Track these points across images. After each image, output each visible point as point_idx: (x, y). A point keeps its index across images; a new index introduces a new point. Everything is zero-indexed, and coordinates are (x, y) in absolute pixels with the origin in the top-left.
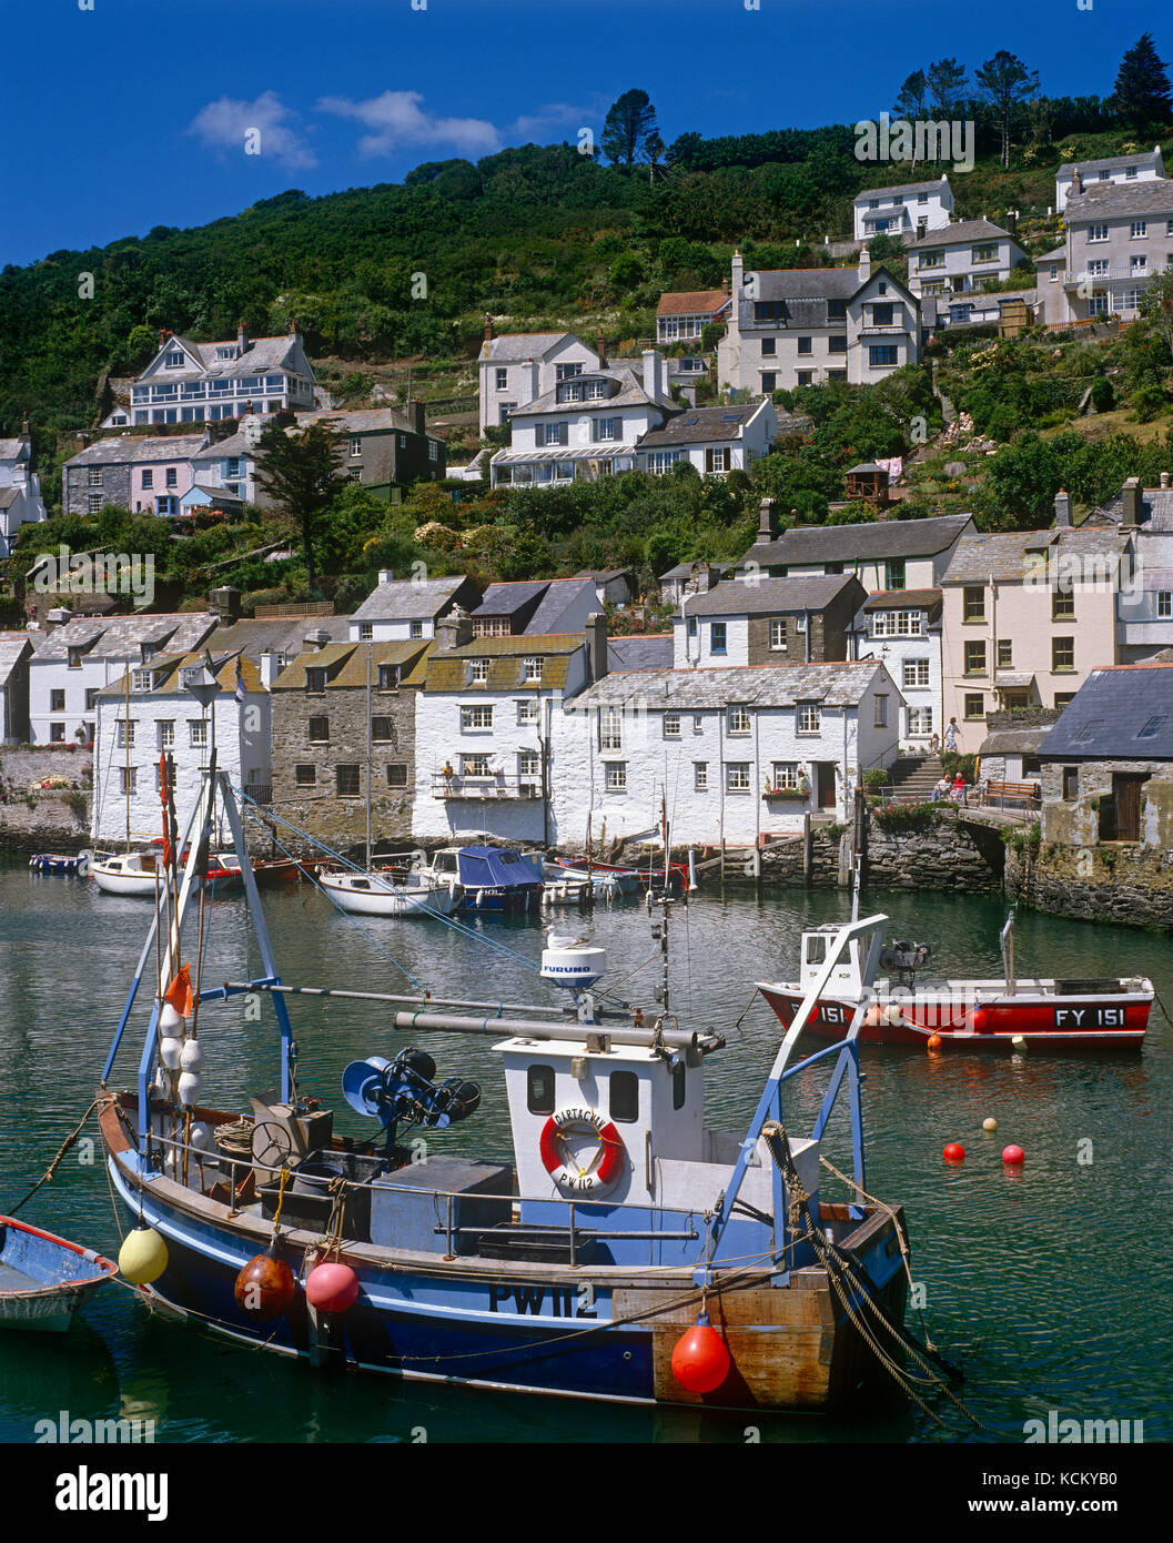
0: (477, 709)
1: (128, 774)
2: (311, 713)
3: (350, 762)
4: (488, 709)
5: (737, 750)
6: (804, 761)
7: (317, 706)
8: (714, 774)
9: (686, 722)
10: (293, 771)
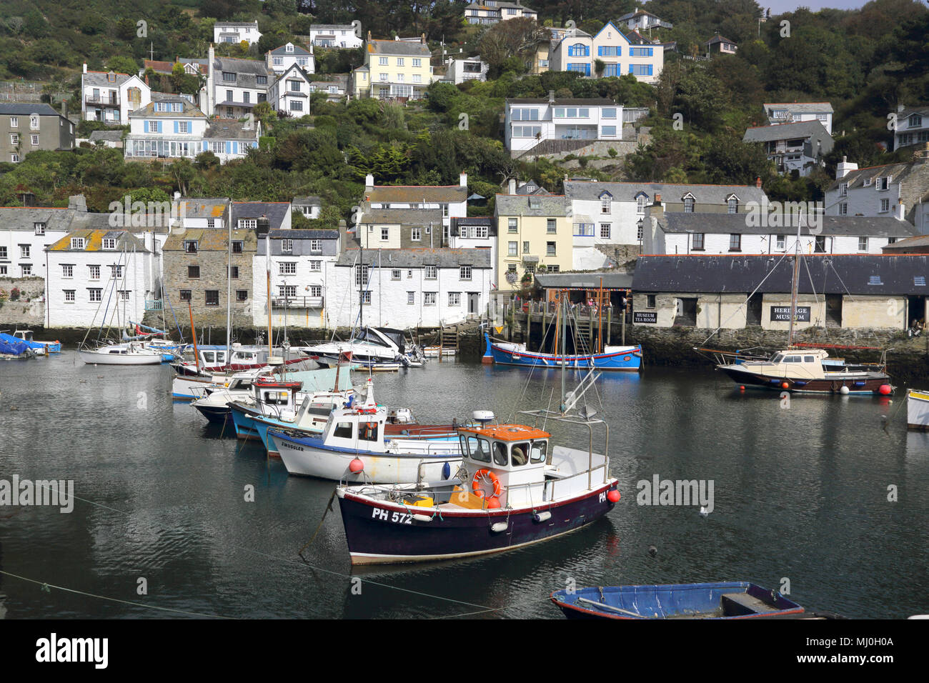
0: (287, 264)
1: (70, 293)
2: (189, 264)
3: (214, 288)
4: (294, 264)
5: (431, 286)
6: (463, 292)
7: (192, 259)
8: (419, 298)
9: (404, 272)
10: (178, 294)
